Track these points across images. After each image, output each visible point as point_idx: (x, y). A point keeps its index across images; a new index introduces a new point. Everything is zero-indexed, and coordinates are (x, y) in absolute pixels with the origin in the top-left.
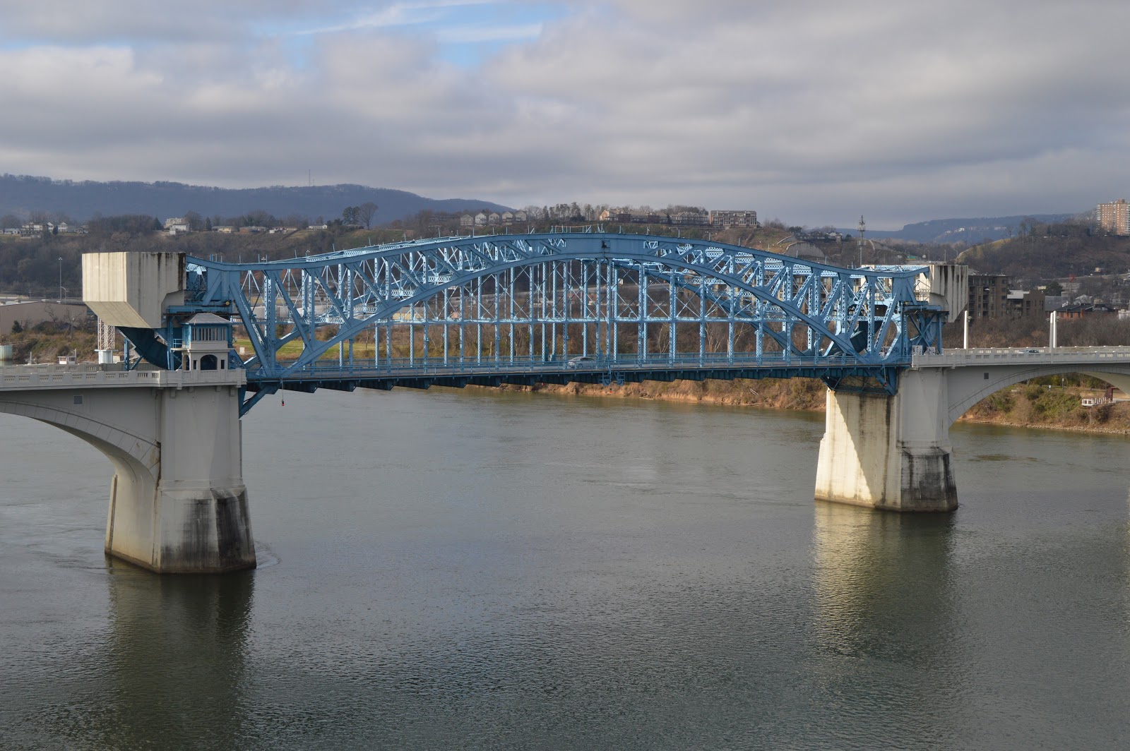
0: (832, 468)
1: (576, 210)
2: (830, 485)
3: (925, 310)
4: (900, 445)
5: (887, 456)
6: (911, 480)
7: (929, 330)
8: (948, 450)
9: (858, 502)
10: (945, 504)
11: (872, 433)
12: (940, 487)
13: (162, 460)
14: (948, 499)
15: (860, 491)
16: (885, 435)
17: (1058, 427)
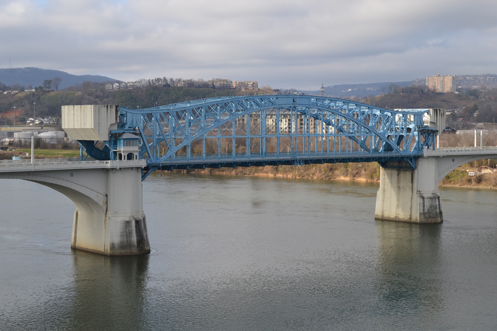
0: (383, 204)
1: (165, 81)
2: (383, 212)
3: (428, 130)
4: (418, 193)
5: (412, 198)
6: (424, 209)
7: (429, 139)
8: (439, 194)
9: (397, 219)
10: (439, 220)
11: (404, 187)
12: (437, 212)
13: (108, 203)
14: (440, 217)
15: (398, 214)
16: (411, 188)
17: (457, 186)
